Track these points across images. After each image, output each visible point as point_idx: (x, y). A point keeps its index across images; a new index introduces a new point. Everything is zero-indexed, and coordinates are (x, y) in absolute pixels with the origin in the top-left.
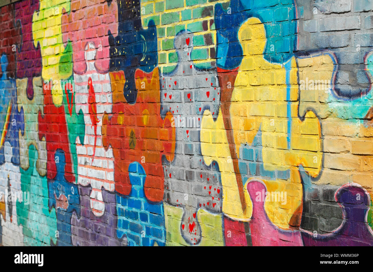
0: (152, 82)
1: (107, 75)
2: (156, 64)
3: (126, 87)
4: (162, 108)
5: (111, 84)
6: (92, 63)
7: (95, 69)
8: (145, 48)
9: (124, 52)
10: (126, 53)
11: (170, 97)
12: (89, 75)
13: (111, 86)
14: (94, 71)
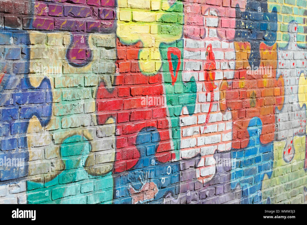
0: (272, 54)
1: (232, 44)
2: (275, 40)
3: (252, 56)
4: (277, 73)
5: (236, 52)
6: (215, 30)
7: (216, 36)
8: (269, 27)
9: (251, 26)
10: (253, 27)
11: (283, 65)
12: (208, 42)
13: (236, 54)
14: (215, 38)
